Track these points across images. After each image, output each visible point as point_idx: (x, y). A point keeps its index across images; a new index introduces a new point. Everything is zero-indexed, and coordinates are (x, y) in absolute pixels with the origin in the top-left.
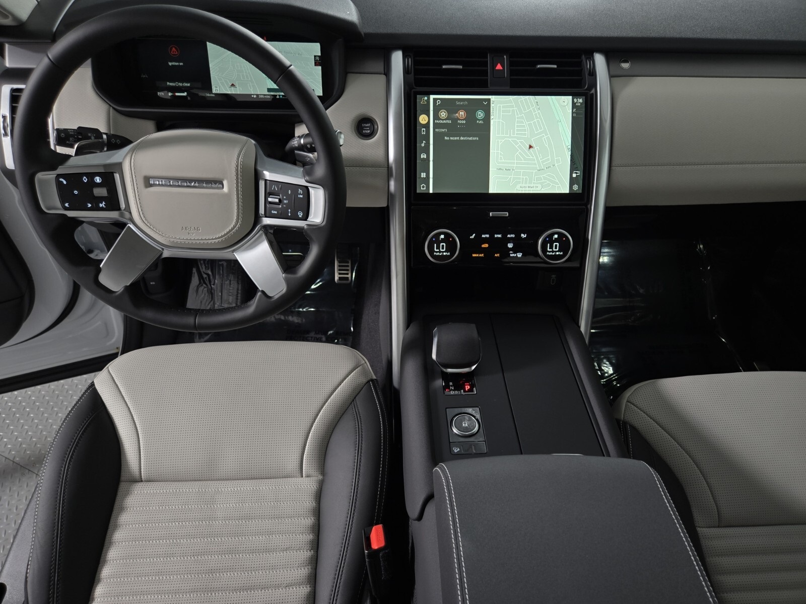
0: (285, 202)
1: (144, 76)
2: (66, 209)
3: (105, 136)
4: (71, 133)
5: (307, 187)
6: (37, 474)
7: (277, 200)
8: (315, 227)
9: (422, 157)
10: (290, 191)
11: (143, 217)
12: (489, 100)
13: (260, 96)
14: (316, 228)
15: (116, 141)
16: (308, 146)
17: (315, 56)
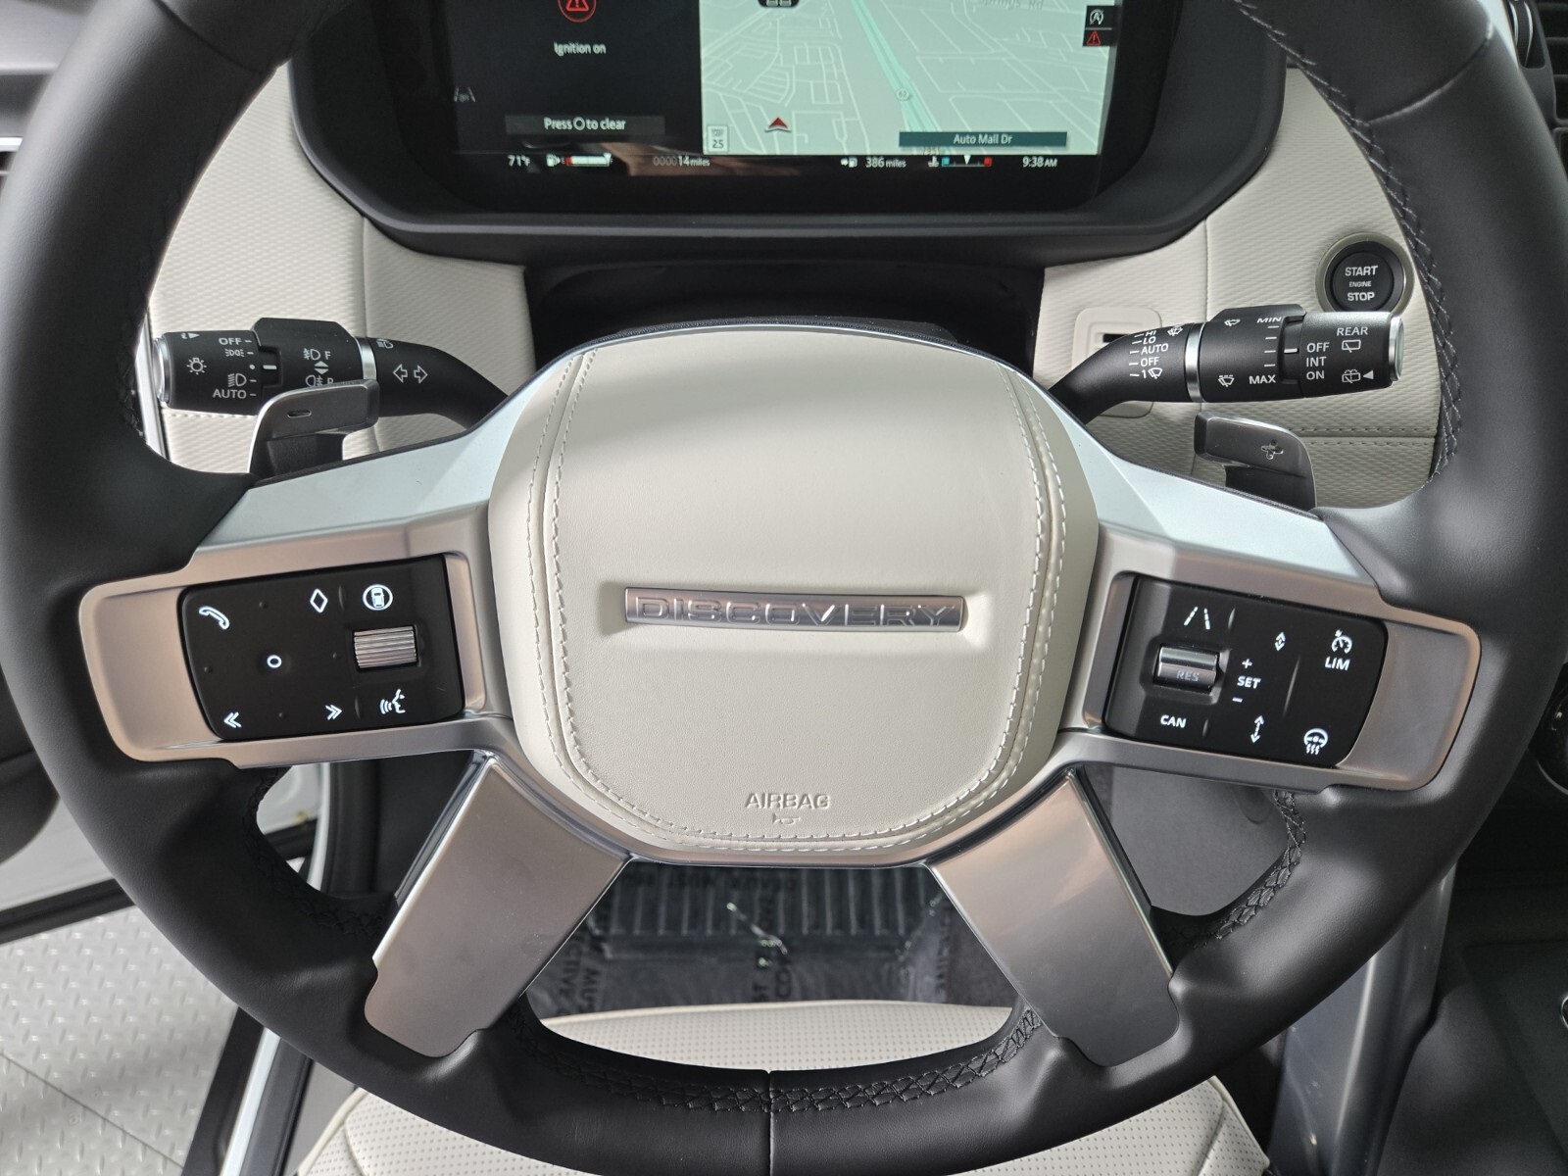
0: (1244, 682)
1: (464, 98)
2: (228, 736)
3: (367, 356)
4: (230, 353)
5: (1380, 625)
6: (105, 1120)
7: (1202, 676)
10: (1282, 636)
13: (872, 163)
15: (410, 374)
16: (1221, 379)
17: (1090, 9)
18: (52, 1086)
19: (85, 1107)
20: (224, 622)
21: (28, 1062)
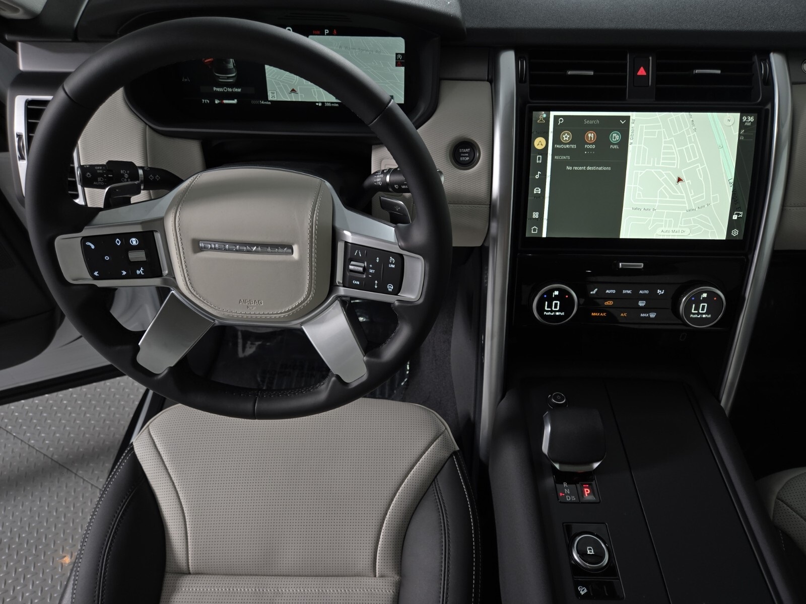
0: (371, 271)
1: (186, 80)
2: (95, 278)
3: (141, 172)
4: (98, 171)
5: (401, 256)
6: (76, 474)
7: (361, 269)
8: (409, 305)
9: (535, 192)
10: (378, 258)
11: (189, 284)
12: (628, 118)
13: (326, 105)
14: (410, 307)
15: (155, 178)
16: (395, 186)
17: (397, 54)
18: (55, 461)
19: (68, 469)
20: (93, 247)
21: (44, 451)
